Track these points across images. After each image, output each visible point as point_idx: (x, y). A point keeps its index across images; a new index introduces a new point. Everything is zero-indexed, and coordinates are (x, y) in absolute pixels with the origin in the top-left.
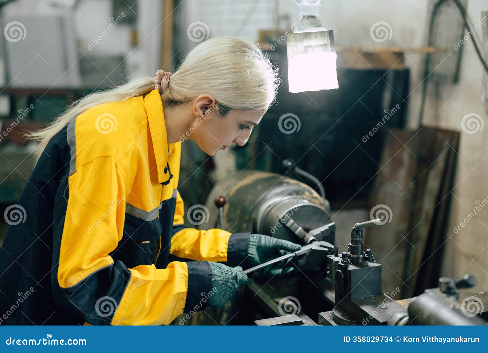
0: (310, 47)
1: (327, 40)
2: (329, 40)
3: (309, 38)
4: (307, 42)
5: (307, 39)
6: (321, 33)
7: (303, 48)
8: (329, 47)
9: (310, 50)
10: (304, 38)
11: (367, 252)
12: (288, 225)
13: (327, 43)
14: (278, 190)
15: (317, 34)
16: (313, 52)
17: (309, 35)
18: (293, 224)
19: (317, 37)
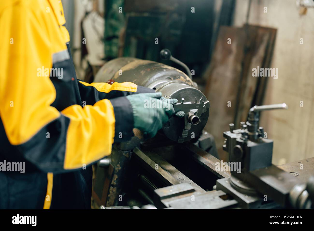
11: (261, 130)
14: (159, 75)
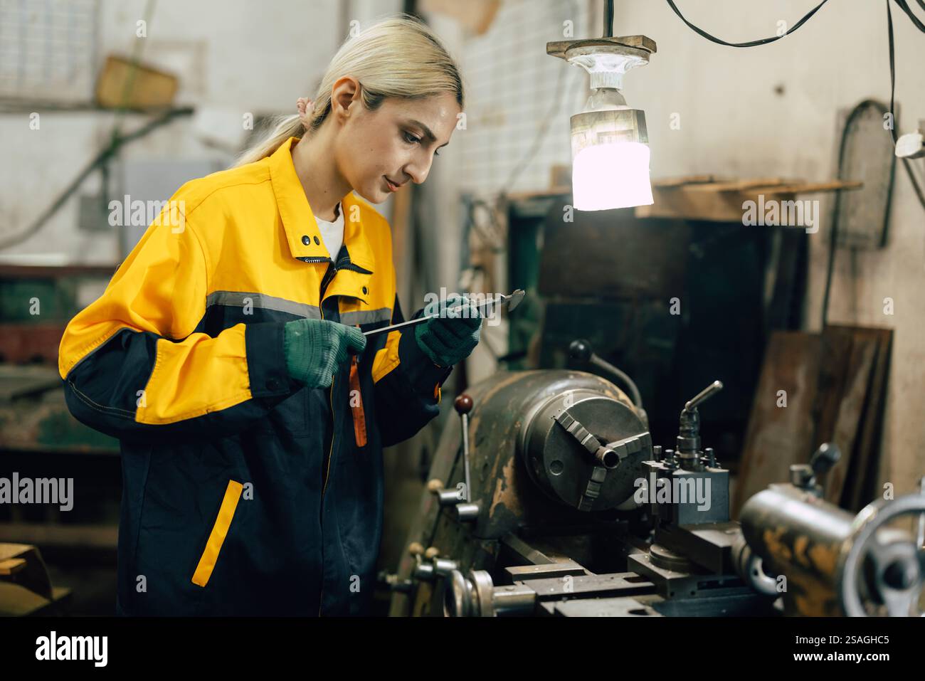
0: (605, 134)
1: (632, 124)
2: (636, 124)
3: (605, 119)
4: (601, 127)
5: (600, 122)
6: (623, 111)
7: (595, 137)
8: (637, 135)
9: (606, 138)
10: (596, 119)
12: (571, 429)
13: (632, 128)
15: (616, 114)
16: (610, 142)
17: (605, 116)
18: (578, 428)
19: (616, 118)
